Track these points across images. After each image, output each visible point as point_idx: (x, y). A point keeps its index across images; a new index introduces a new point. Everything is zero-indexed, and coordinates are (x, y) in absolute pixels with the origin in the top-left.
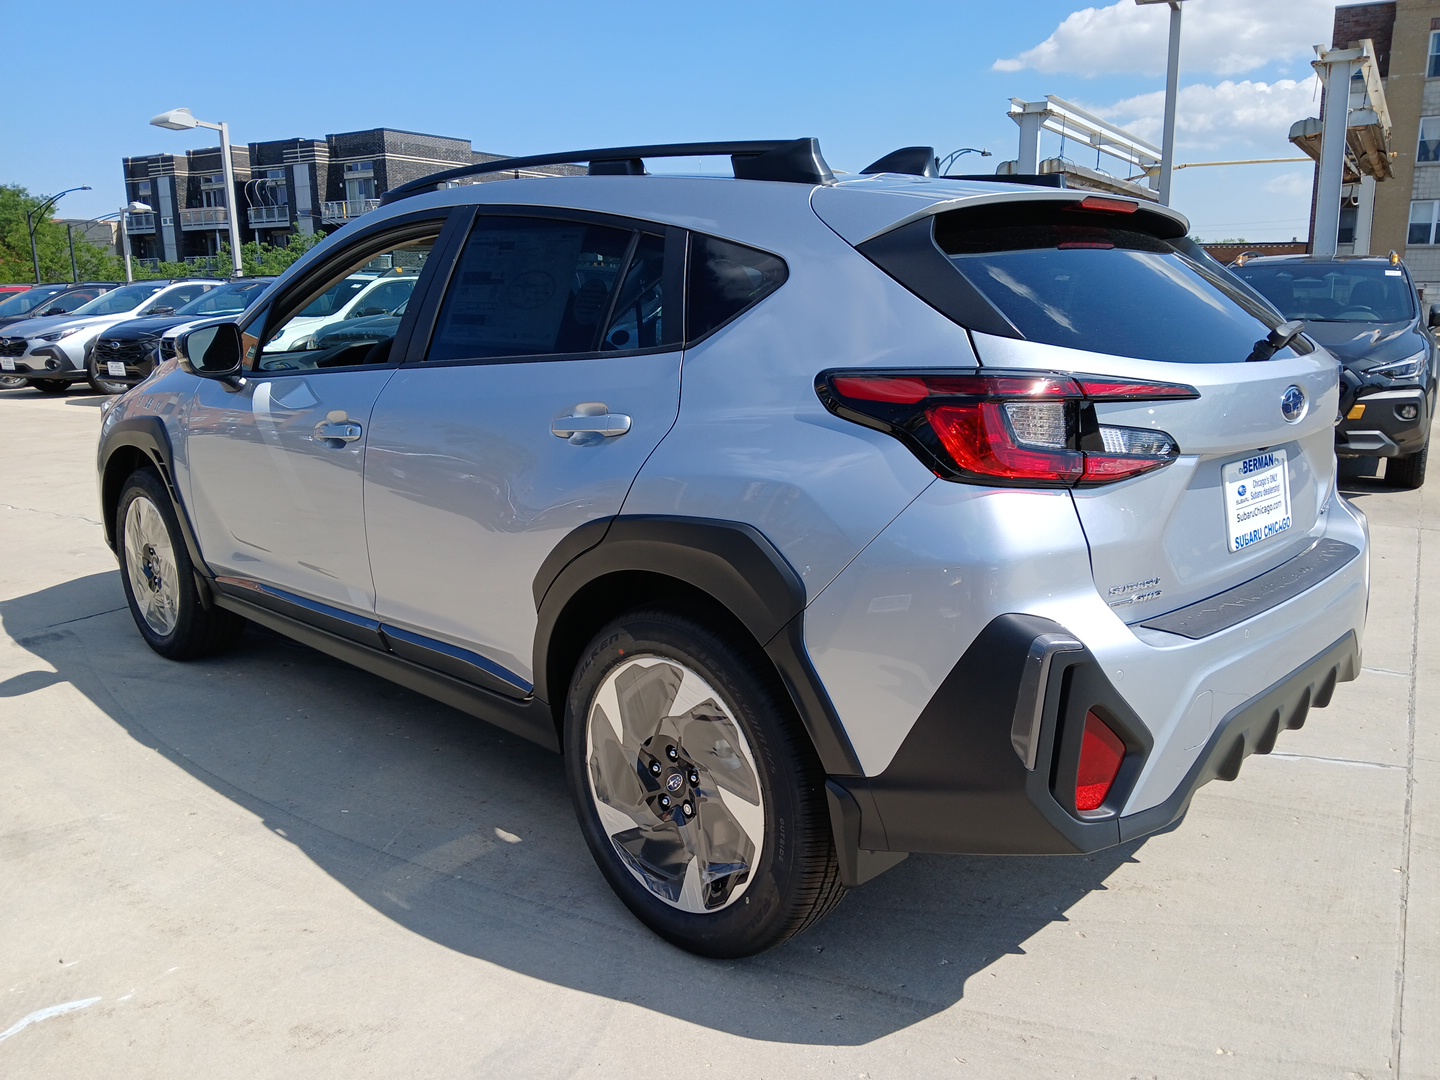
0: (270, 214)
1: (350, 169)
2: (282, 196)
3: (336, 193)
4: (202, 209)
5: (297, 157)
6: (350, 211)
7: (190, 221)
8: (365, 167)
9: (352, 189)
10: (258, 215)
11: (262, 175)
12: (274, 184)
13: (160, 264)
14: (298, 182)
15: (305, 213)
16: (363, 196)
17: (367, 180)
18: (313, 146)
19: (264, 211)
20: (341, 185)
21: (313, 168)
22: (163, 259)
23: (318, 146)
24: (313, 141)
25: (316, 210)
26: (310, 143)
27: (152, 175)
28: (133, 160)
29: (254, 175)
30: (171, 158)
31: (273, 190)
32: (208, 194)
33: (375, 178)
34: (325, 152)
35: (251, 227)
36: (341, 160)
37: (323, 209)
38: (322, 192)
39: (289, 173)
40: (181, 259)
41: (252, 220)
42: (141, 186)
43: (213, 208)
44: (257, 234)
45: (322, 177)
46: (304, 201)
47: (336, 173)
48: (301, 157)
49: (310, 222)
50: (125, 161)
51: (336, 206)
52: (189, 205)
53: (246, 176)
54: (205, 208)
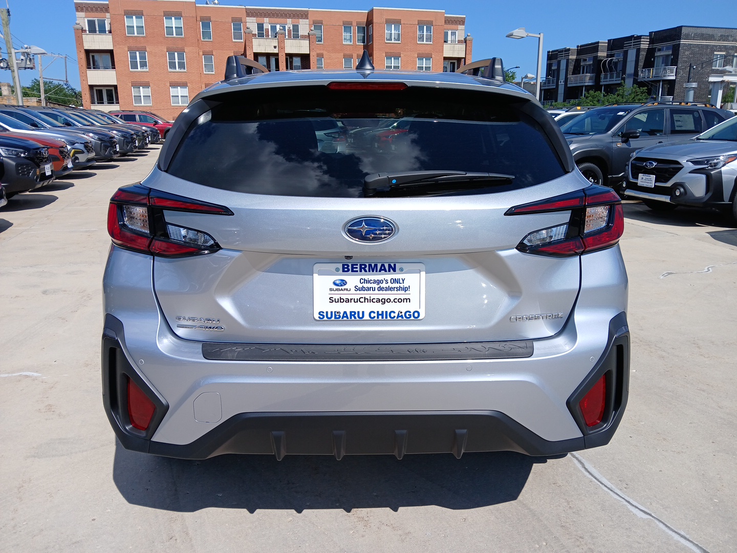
0: (612, 77)
1: (659, 50)
2: (620, 67)
3: (649, 64)
4: (579, 75)
5: (631, 45)
6: (654, 73)
7: (572, 81)
8: (668, 49)
9: (658, 62)
10: (606, 77)
11: (612, 56)
12: (617, 60)
13: (554, 103)
14: (629, 59)
15: (629, 76)
16: (663, 65)
17: (668, 56)
18: (641, 39)
19: (609, 75)
20: (652, 59)
21: (638, 51)
22: (556, 101)
23: (643, 39)
24: (641, 36)
25: (636, 73)
26: (639, 37)
27: (559, 59)
28: (552, 52)
29: (608, 56)
30: (569, 50)
31: (616, 64)
32: (584, 67)
33: (672, 55)
34: (647, 41)
35: (601, 83)
36: (655, 46)
37: (640, 73)
38: (641, 64)
39: (626, 53)
40: (564, 101)
41: (602, 80)
42: (553, 65)
43: (585, 74)
44: (603, 87)
45: (643, 54)
46: (630, 69)
47: (651, 52)
48: (633, 45)
49: (632, 80)
50: (549, 52)
51: (647, 71)
52: (574, 73)
53: (604, 57)
54: (581, 75)
